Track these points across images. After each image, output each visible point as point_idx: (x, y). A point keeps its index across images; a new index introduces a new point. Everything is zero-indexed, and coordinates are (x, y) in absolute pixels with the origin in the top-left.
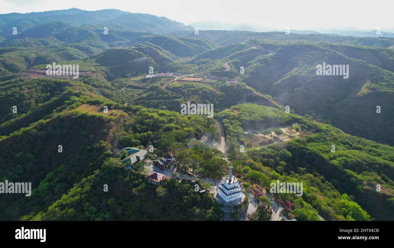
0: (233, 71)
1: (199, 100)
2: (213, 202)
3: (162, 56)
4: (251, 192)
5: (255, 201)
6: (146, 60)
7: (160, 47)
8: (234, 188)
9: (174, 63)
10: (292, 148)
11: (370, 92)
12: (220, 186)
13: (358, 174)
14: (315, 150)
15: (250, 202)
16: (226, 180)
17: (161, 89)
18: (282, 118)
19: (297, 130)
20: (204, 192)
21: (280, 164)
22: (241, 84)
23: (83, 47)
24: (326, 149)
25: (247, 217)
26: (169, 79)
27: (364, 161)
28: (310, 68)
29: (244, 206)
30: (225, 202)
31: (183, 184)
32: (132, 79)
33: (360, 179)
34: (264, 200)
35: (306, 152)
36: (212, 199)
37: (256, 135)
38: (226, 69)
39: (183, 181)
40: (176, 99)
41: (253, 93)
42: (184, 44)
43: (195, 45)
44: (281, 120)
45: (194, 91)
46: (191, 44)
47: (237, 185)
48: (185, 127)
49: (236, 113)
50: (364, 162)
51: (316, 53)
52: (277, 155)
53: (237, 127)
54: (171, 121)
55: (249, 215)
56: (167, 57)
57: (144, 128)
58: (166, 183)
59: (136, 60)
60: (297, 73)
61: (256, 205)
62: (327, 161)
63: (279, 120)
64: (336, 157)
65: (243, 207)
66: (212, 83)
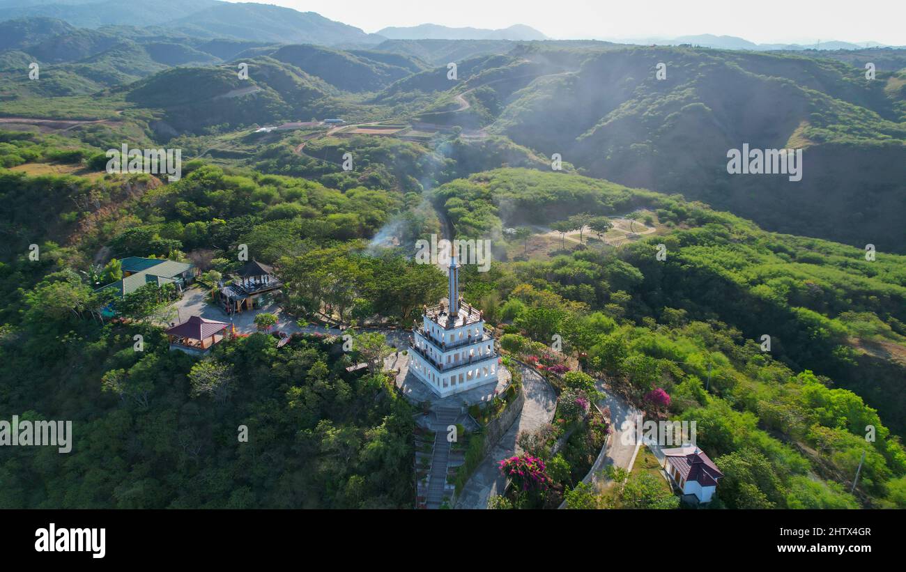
0: (477, 110)
1: (388, 174)
2: (391, 400)
3: (300, 86)
4: (530, 365)
5: (546, 390)
6: (259, 94)
7: (297, 68)
8: (469, 342)
9: (330, 100)
10: (641, 258)
11: (811, 146)
12: (420, 342)
13: (831, 317)
14: (706, 262)
15: (530, 396)
16: (436, 318)
17: (291, 152)
18: (605, 196)
19: (649, 223)
20: (363, 371)
21: (612, 298)
22: (497, 138)
23: (100, 72)
24: (733, 261)
25: (517, 446)
26: (315, 131)
27: (839, 286)
28: (665, 98)
29: (508, 407)
30: (435, 396)
31: (294, 349)
32: (219, 138)
33: (842, 331)
34: (576, 385)
35: (680, 269)
36: (387, 389)
37: (537, 235)
38: (460, 108)
39: (295, 342)
40: (327, 173)
41: (528, 157)
42: (359, 62)
43: (385, 65)
44: (604, 201)
45: (376, 153)
46: (375, 63)
47: (477, 331)
48: (333, 212)
49: (481, 186)
50: (838, 288)
51: (677, 66)
52: (602, 278)
53: (484, 216)
54: (292, 197)
55: (525, 437)
56: (311, 87)
57: (202, 212)
58: (230, 350)
59: (232, 94)
60: (633, 110)
61: (551, 402)
62: (741, 288)
63: (600, 201)
64: (764, 277)
65: (501, 410)
66: (425, 139)
